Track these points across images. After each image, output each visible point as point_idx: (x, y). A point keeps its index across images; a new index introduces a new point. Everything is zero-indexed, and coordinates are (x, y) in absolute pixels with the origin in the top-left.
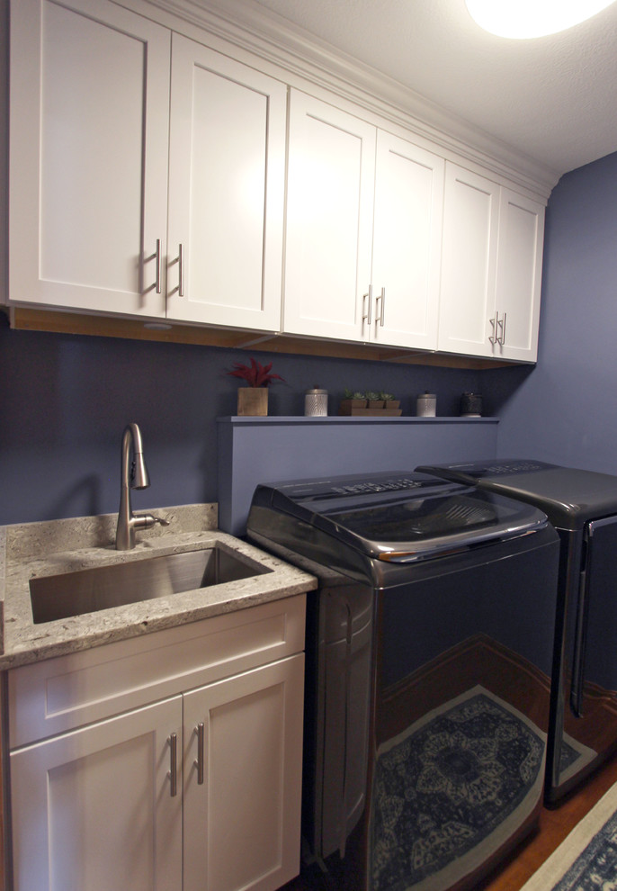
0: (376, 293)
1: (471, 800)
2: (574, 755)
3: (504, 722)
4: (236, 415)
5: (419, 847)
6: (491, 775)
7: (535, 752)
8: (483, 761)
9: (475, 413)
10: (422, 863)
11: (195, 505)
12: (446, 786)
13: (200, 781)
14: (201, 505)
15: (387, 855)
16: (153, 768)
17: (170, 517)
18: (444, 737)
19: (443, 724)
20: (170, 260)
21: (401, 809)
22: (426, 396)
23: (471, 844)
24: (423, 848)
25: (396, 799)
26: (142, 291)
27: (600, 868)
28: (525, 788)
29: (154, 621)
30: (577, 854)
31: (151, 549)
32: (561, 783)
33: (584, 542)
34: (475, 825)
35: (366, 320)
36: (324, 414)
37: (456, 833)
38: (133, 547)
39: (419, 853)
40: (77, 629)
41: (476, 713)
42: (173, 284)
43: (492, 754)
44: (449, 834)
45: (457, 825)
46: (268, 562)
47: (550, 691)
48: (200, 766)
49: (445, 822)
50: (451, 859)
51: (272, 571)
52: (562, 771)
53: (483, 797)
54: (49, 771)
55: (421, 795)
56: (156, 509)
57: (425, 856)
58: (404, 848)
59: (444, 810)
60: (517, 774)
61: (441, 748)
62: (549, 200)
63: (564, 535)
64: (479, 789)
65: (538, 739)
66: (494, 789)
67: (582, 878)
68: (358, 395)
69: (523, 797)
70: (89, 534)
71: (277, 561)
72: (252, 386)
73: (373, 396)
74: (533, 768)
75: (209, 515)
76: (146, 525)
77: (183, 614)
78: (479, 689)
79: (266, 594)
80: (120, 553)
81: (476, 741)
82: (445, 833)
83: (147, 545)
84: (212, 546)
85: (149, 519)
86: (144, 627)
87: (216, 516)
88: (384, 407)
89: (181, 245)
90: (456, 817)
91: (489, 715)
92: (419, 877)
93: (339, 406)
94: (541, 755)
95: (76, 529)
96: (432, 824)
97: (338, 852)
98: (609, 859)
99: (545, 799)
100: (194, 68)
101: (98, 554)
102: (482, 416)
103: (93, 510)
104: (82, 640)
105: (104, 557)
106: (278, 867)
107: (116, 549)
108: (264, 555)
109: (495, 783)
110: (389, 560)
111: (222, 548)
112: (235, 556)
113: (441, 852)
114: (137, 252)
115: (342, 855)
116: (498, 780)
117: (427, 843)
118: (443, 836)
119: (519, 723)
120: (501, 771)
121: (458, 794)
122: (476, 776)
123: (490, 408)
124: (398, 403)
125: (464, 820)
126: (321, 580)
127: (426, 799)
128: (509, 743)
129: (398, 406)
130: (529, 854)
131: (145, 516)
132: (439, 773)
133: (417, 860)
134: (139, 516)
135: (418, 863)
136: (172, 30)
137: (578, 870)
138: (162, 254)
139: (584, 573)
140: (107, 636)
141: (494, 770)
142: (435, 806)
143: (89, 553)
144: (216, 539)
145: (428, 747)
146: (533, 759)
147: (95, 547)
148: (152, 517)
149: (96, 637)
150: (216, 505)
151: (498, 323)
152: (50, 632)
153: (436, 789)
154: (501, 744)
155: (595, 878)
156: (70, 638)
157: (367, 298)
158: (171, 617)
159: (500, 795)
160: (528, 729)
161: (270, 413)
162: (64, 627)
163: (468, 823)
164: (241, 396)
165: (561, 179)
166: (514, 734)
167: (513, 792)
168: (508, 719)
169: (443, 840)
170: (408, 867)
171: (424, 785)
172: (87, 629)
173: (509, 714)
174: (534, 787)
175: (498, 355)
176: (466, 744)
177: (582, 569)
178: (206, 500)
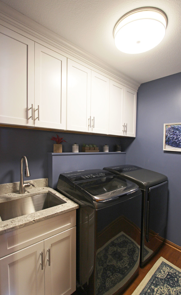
0: (92, 118)
1: (121, 266)
2: (147, 252)
3: (129, 243)
4: (53, 152)
5: (108, 281)
6: (126, 259)
7: (137, 252)
8: (124, 255)
9: (119, 151)
10: (109, 285)
11: (41, 179)
12: (114, 262)
13: (49, 265)
14: (43, 179)
15: (99, 284)
16: (36, 262)
17: (34, 183)
18: (113, 248)
19: (113, 244)
20: (35, 110)
21: (103, 270)
22: (106, 146)
23: (121, 279)
24: (109, 281)
25: (101, 267)
26: (27, 119)
27: (154, 284)
28: (135, 262)
29: (36, 220)
30: (148, 281)
31: (30, 194)
32: (144, 261)
33: (148, 193)
34: (122, 274)
35: (89, 126)
36: (78, 152)
37: (117, 276)
38: (24, 193)
39: (108, 283)
40: (16, 223)
41: (122, 240)
42: (36, 116)
43: (126, 253)
44: (115, 277)
45: (117, 274)
46: (65, 199)
47: (140, 233)
48: (49, 261)
49: (114, 273)
50: (116, 284)
51: (66, 202)
52: (144, 257)
53: (124, 265)
54: (9, 264)
55: (108, 266)
56: (30, 180)
57: (109, 283)
58: (104, 281)
59: (114, 270)
60: (133, 258)
61: (113, 251)
62: (138, 90)
63: (143, 191)
64: (123, 263)
65: (138, 248)
66: (127, 263)
67: (149, 287)
68: (87, 146)
69: (134, 265)
70: (11, 188)
71: (67, 199)
72: (57, 143)
73: (91, 146)
74: (137, 256)
75: (45, 182)
76: (28, 186)
77: (44, 217)
78: (122, 233)
79: (66, 210)
80: (21, 195)
81: (122, 249)
82: (114, 276)
83: (28, 192)
84: (47, 192)
85: (29, 184)
86: (34, 222)
87: (47, 182)
88: (94, 149)
89: (38, 106)
90: (117, 271)
91: (125, 241)
92: (107, 290)
93: (82, 150)
94: (139, 253)
95: (7, 187)
96: (111, 274)
97: (86, 283)
98: (156, 281)
99: (140, 266)
100: (41, 52)
101: (14, 195)
102: (121, 151)
103: (11, 181)
104: (17, 226)
105: (16, 197)
106: (70, 288)
107: (19, 194)
108: (63, 197)
109: (127, 261)
110: (99, 202)
111: (50, 193)
112: (55, 196)
113: (113, 282)
114: (26, 107)
115: (88, 284)
116: (128, 260)
117: (110, 279)
118: (114, 277)
119: (132, 243)
120: (129, 257)
121: (118, 265)
122: (122, 259)
123: (123, 149)
124: (98, 148)
125: (119, 272)
126: (80, 205)
127: (109, 267)
128: (131, 249)
129: (98, 149)
130: (136, 281)
131: (28, 183)
132: (112, 259)
133: (107, 285)
134: (26, 183)
135: (108, 285)
136: (35, 42)
137: (148, 285)
138: (33, 108)
139: (148, 202)
140: (24, 225)
141: (127, 257)
142: (111, 269)
143: (11, 195)
144: (48, 190)
145: (109, 251)
146: (137, 254)
147: (13, 192)
148: (29, 183)
149: (21, 225)
150: (47, 179)
151: (125, 126)
152: (8, 224)
153: (112, 263)
154: (128, 249)
155: (153, 287)
156: (14, 226)
157: (89, 120)
158: (41, 218)
159: (128, 265)
160: (135, 245)
161: (63, 152)
162: (11, 222)
163: (120, 273)
164: (54, 147)
165: (141, 85)
166: (132, 246)
167: (132, 264)
168: (130, 242)
169: (114, 278)
170: (105, 287)
171: (108, 262)
172: (18, 223)
173: (130, 241)
174: (137, 262)
175: (125, 135)
176: (119, 250)
177: (148, 201)
178: (44, 177)
